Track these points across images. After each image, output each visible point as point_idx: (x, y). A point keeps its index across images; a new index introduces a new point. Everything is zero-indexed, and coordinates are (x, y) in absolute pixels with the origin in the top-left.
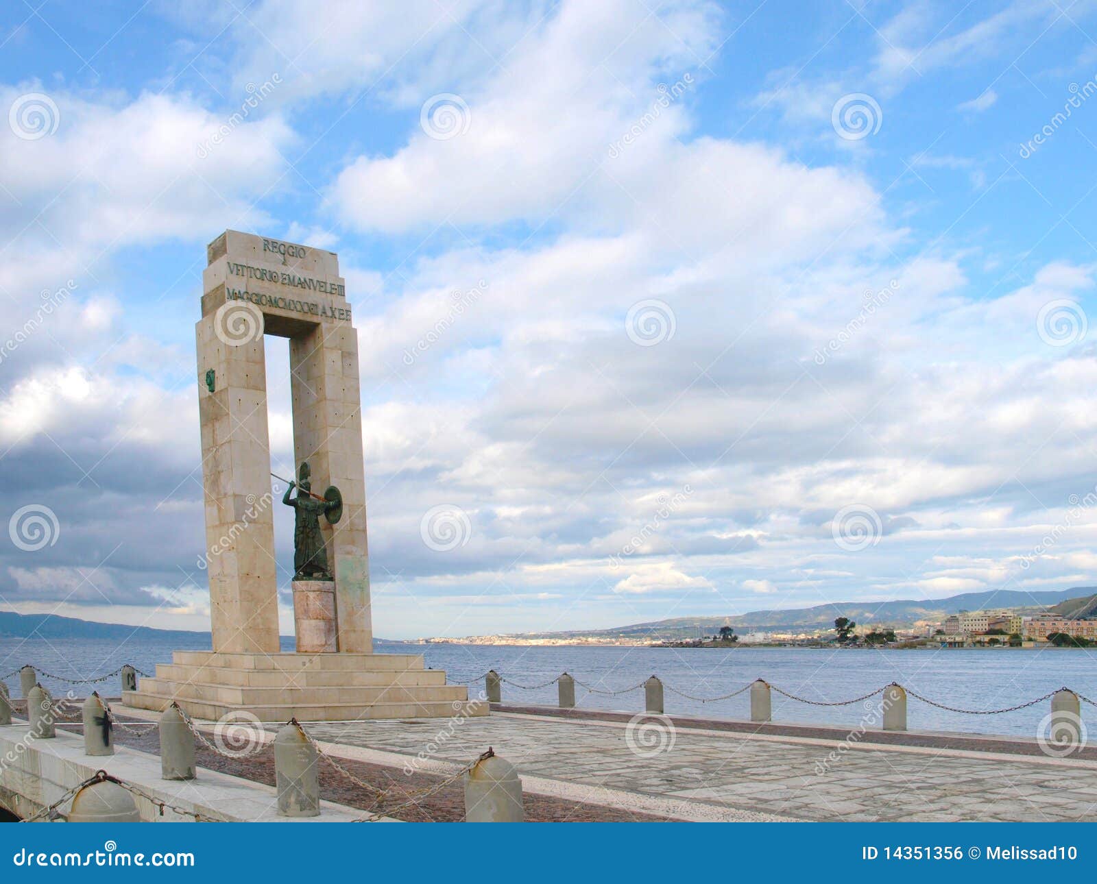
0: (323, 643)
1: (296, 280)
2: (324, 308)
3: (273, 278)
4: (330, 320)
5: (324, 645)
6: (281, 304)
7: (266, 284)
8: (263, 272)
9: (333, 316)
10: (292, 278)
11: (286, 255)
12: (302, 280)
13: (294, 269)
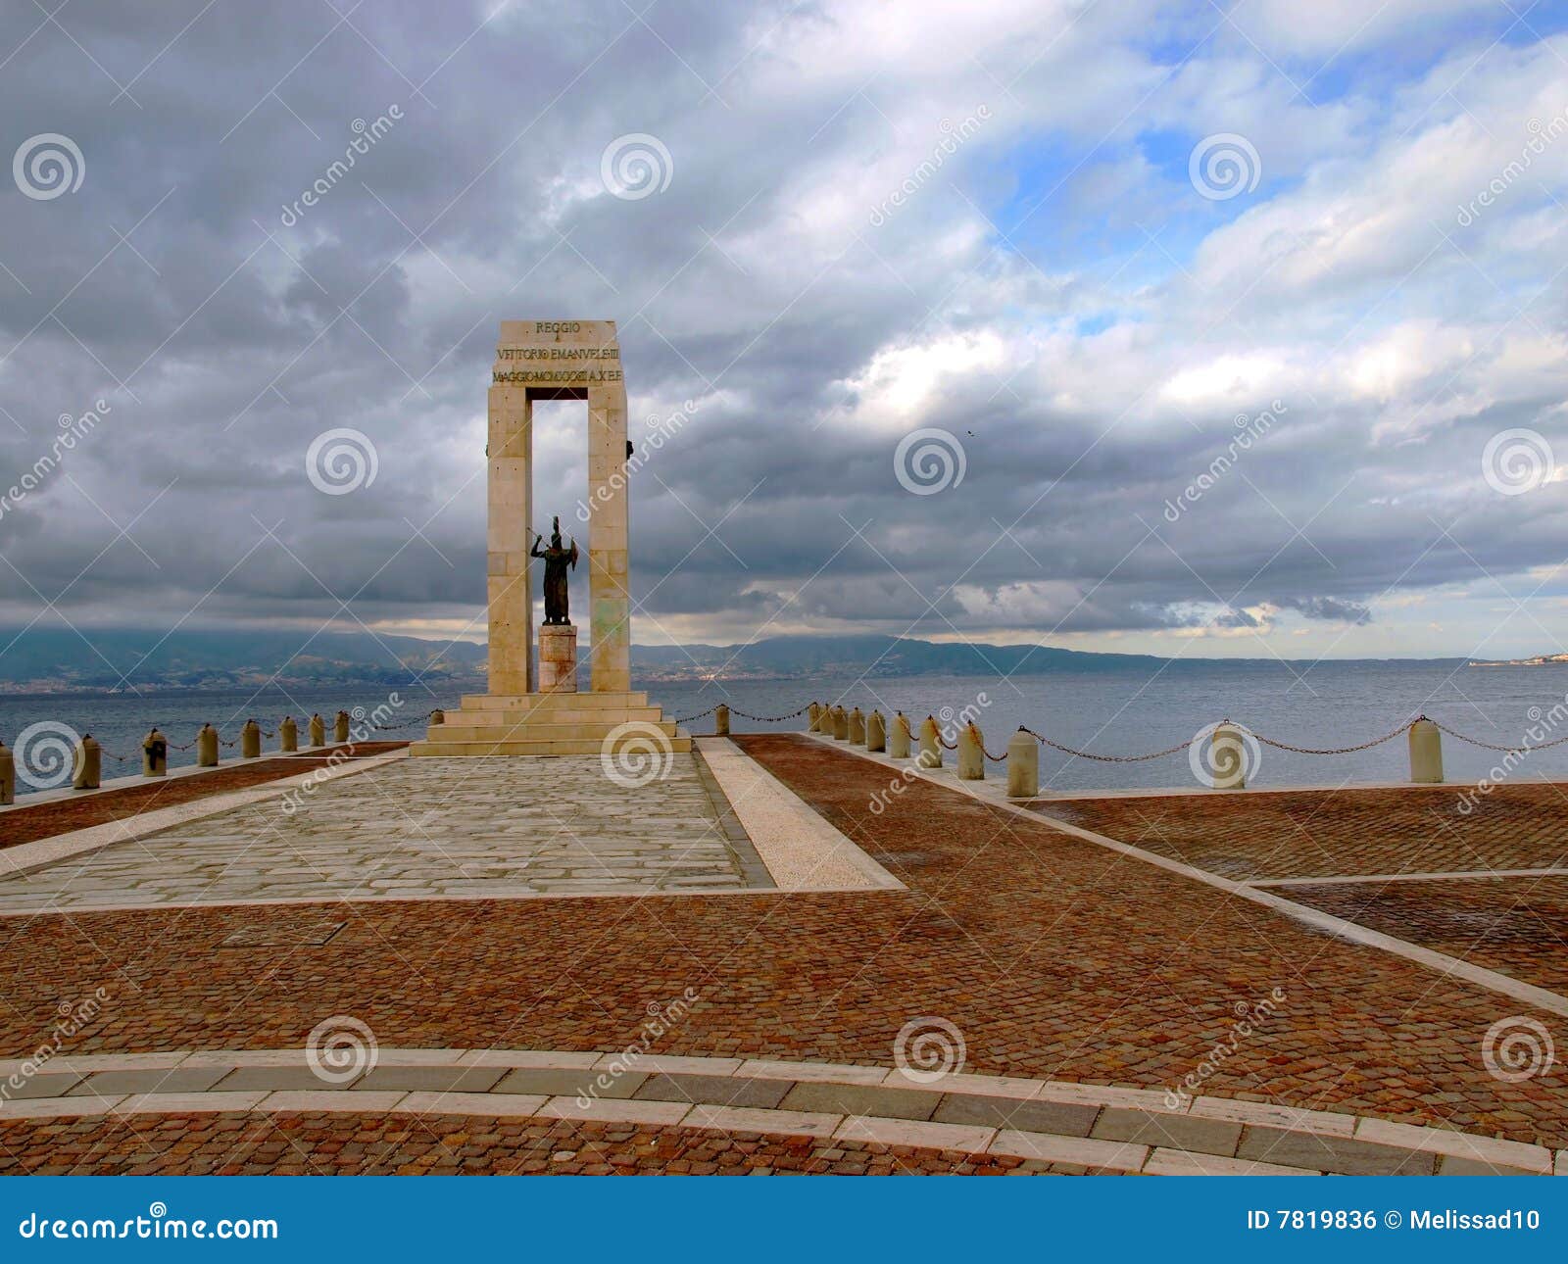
0: (554, 683)
1: (567, 353)
2: (592, 373)
3: (543, 355)
4: (598, 383)
5: (554, 686)
6: (548, 377)
7: (536, 361)
8: (533, 352)
9: (602, 378)
10: (562, 352)
11: (560, 332)
12: (573, 352)
13: (568, 344)
